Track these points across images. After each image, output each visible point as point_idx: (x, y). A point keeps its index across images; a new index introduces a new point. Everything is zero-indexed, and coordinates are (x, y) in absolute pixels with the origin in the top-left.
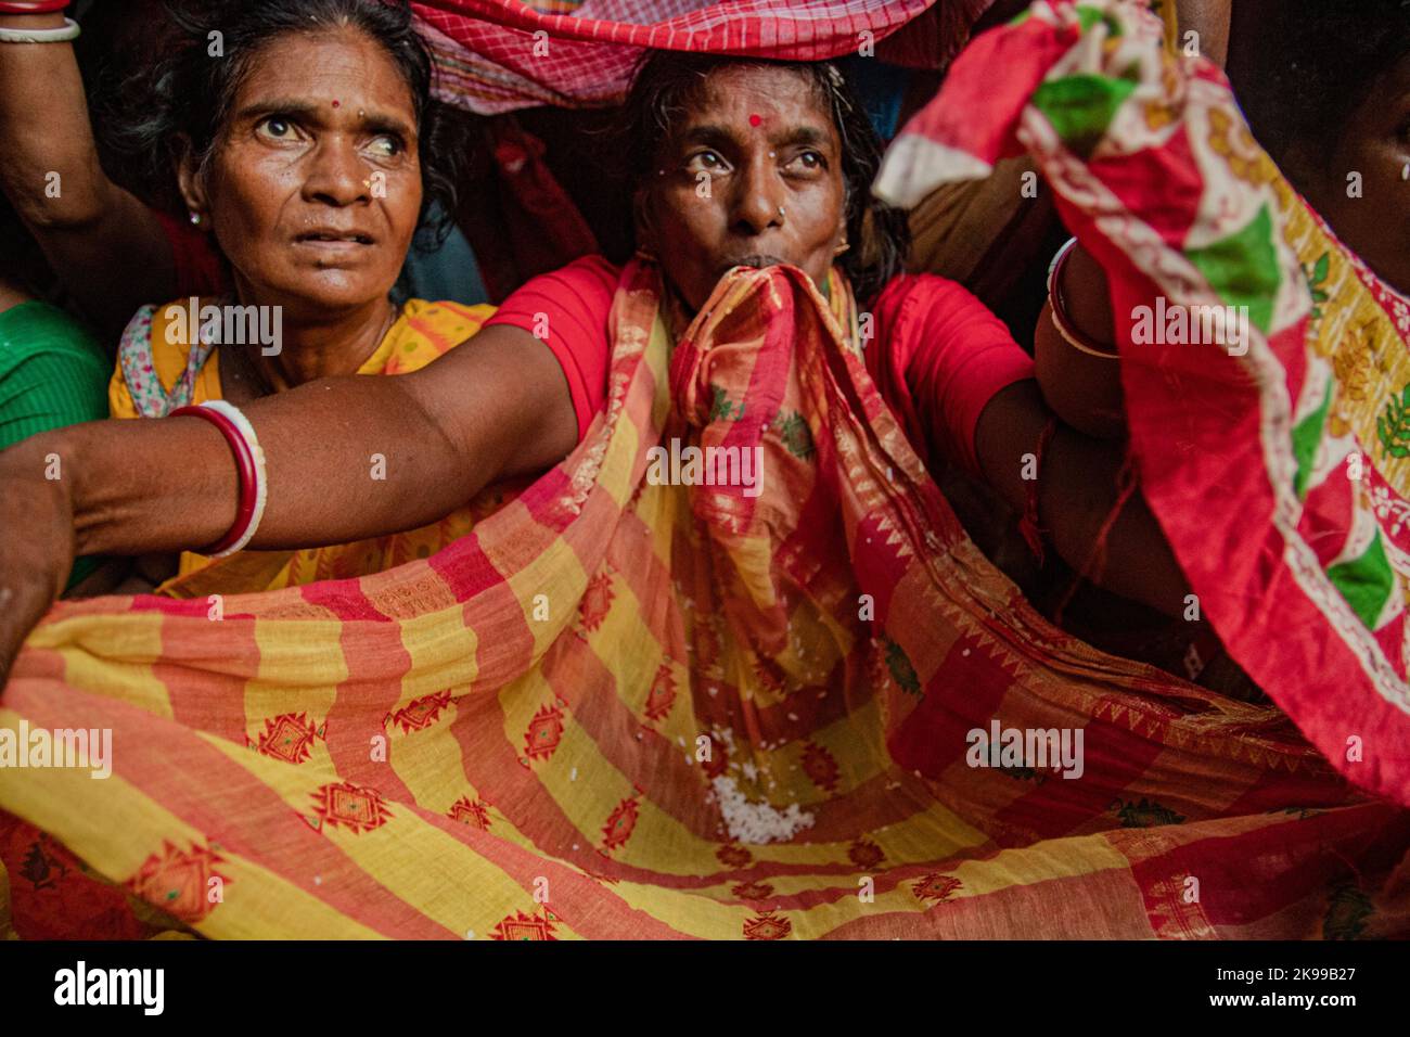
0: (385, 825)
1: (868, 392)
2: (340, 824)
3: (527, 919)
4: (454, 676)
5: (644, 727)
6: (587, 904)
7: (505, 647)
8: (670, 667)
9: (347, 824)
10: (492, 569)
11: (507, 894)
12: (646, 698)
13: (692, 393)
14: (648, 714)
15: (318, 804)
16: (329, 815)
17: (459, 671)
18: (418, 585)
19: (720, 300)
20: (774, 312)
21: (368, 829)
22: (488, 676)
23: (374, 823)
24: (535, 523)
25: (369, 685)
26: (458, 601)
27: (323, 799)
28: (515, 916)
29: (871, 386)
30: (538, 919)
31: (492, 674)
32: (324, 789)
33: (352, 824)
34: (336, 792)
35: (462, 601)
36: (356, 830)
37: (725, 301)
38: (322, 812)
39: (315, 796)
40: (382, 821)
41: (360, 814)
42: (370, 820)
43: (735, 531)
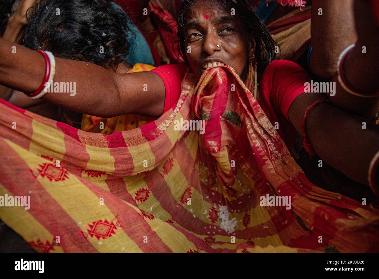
0: (64, 181)
1: (255, 104)
2: (45, 177)
3: (108, 223)
4: (106, 169)
5: (179, 205)
6: (135, 223)
7: (124, 166)
8: (191, 188)
9: (48, 177)
10: (124, 143)
11: (104, 213)
12: (181, 197)
13: (196, 109)
14: (181, 201)
15: (40, 168)
16: (43, 173)
17: (108, 168)
18: (97, 139)
19: (202, 82)
20: (219, 85)
21: (56, 180)
22: (118, 172)
23: (60, 179)
24: (142, 136)
25: (75, 160)
26: (109, 147)
27: (43, 167)
28: (103, 220)
29: (256, 102)
30: (112, 224)
31: (119, 172)
32: (45, 164)
33: (51, 178)
34: (49, 166)
35: (110, 148)
36: (51, 180)
37: (203, 82)
38: (40, 171)
39: (41, 166)
40: (64, 179)
41: (56, 175)
42: (59, 178)
43: (216, 151)
